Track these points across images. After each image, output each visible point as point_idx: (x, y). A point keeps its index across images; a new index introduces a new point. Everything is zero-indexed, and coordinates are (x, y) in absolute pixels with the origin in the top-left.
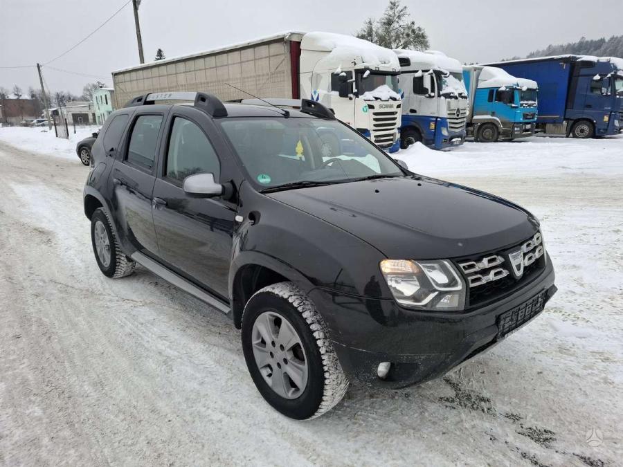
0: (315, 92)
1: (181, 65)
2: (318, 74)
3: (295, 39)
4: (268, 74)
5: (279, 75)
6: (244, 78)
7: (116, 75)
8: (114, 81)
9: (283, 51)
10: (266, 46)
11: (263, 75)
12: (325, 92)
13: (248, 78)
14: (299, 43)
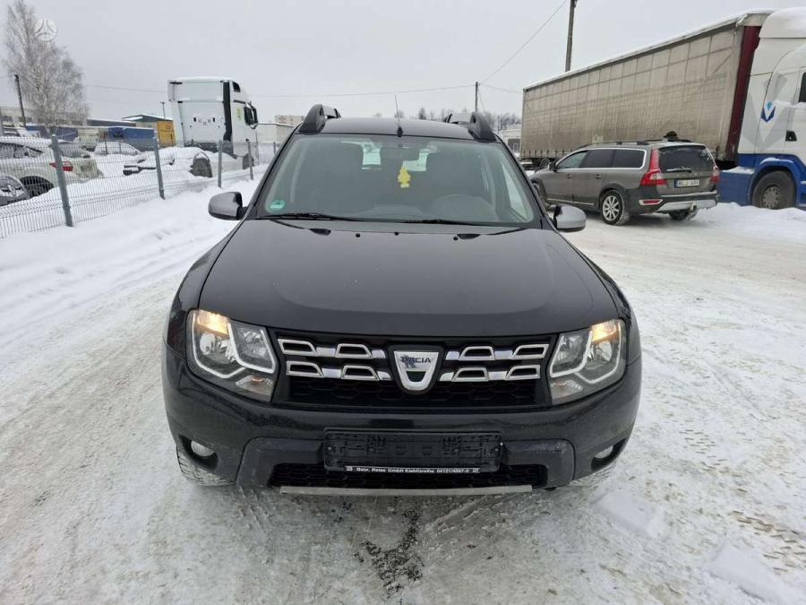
0: (769, 105)
1: (595, 75)
2: (780, 76)
3: (753, 23)
4: (701, 80)
5: (717, 80)
6: (668, 87)
7: (527, 90)
8: (524, 98)
9: (732, 41)
10: (708, 39)
11: (695, 82)
12: (788, 104)
13: (673, 86)
14: (759, 28)
